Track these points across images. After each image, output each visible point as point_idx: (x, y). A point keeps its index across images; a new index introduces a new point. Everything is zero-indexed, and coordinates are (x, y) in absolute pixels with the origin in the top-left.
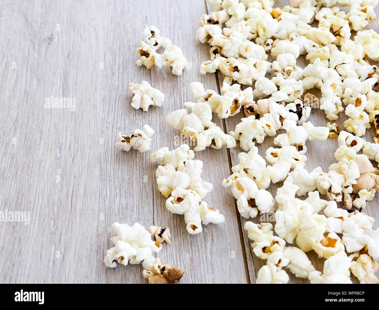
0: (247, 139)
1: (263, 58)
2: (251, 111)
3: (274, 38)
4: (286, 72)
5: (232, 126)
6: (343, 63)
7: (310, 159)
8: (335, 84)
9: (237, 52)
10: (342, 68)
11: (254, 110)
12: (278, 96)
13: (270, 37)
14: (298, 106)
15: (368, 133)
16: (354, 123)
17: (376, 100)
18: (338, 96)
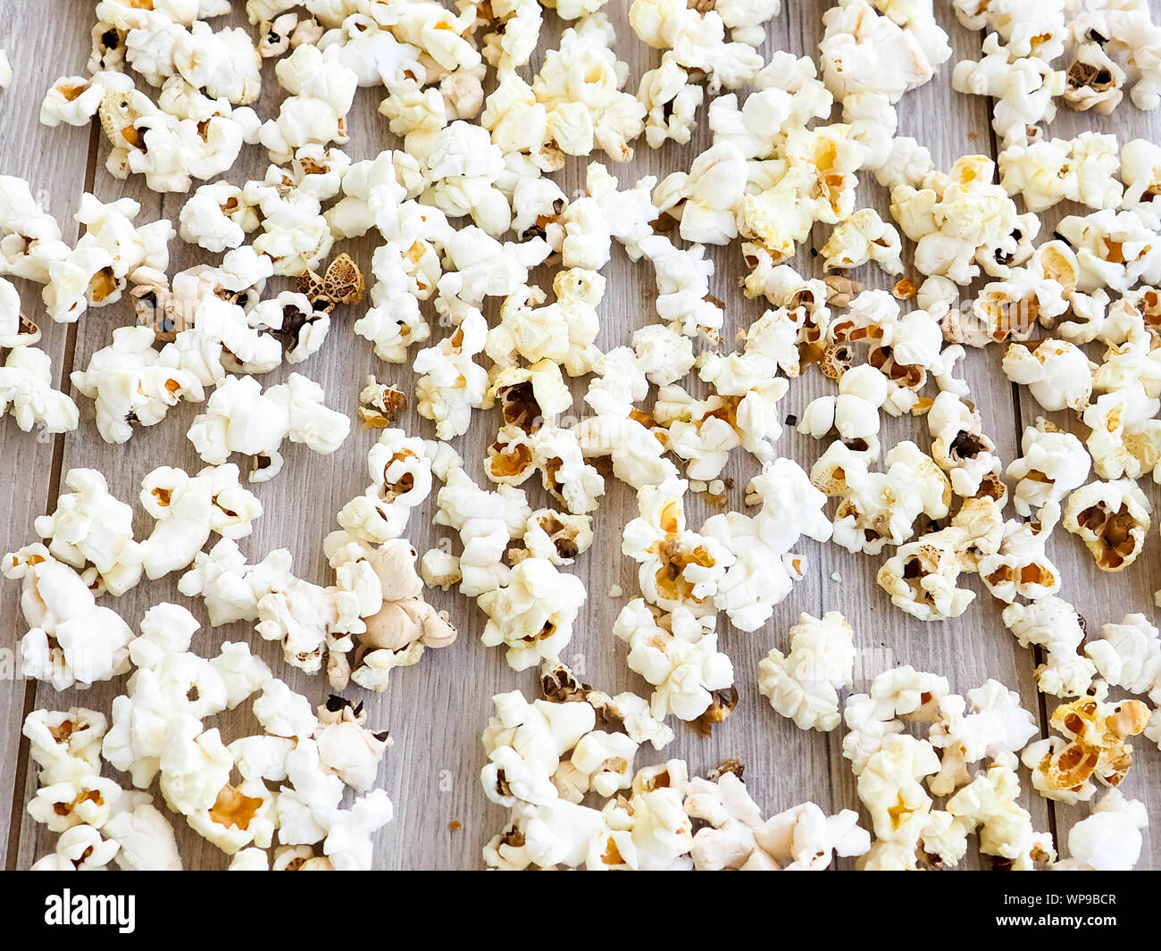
0: (111, 415)
1: (243, 94)
5: (96, 335)
6: (463, 175)
8: (422, 245)
9: (167, 62)
10: (460, 187)
14: (291, 310)
15: (482, 421)
16: (439, 398)
17: (517, 335)
18: (422, 286)
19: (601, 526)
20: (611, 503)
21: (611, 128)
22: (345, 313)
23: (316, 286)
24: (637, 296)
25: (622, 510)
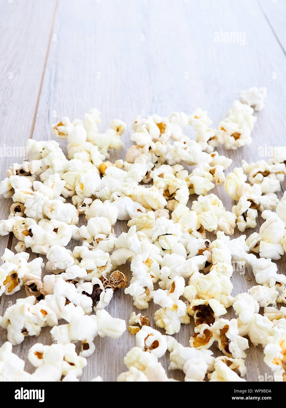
0: (15, 329)
1: (72, 222)
2: (33, 290)
3: (94, 197)
4: (96, 241)
6: (167, 234)
7: (97, 363)
8: (151, 260)
9: (41, 211)
10: (165, 239)
11: (37, 289)
12: (70, 272)
13: (90, 195)
14: (96, 286)
15: (185, 329)
16: (166, 316)
17: (198, 286)
18: (153, 277)
19: (249, 366)
20: (251, 357)
21: (224, 221)
22: (119, 294)
23: (106, 281)
24: (245, 281)
25: (257, 359)
